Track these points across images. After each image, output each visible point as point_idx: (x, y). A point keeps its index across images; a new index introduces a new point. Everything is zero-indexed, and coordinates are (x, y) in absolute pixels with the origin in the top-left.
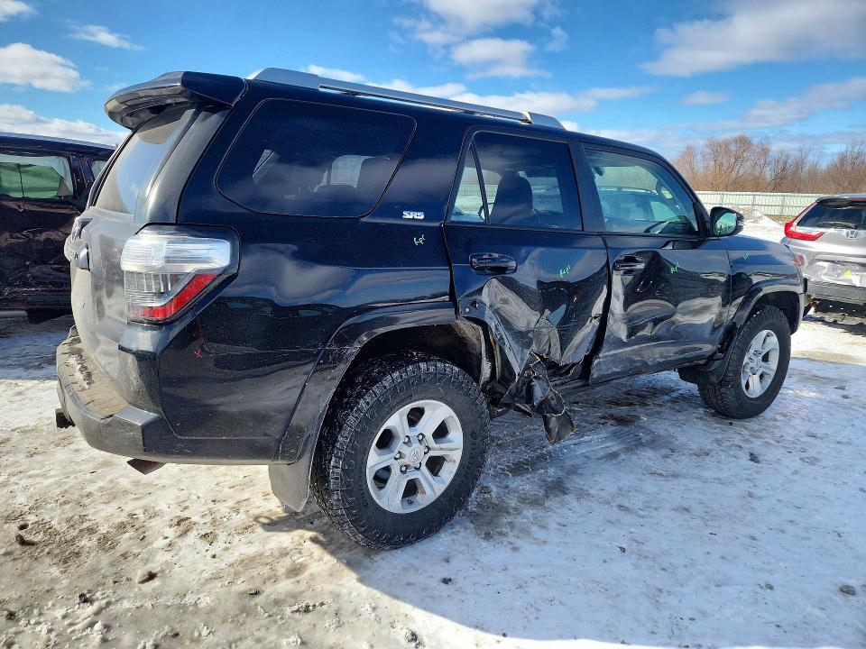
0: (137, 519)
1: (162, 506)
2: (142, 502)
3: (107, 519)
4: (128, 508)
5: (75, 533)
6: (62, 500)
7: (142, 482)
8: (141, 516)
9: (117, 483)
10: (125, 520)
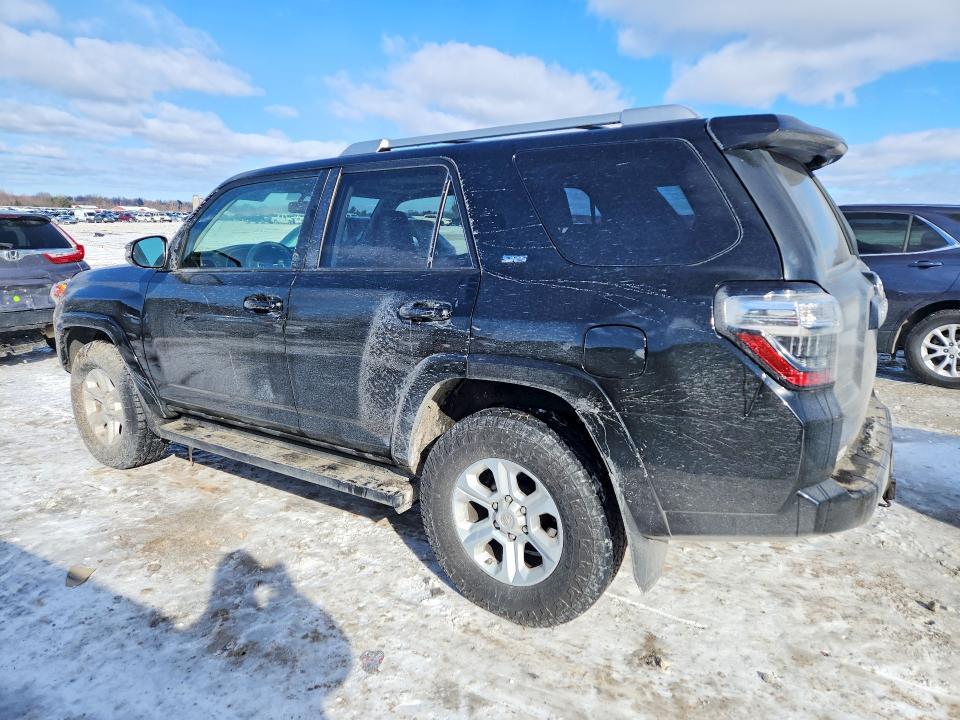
0: (813, 570)
1: (782, 568)
2: (798, 581)
3: (840, 586)
4: (815, 583)
5: (875, 590)
6: (880, 627)
7: (780, 601)
8: (808, 570)
9: (807, 616)
10: (825, 575)
